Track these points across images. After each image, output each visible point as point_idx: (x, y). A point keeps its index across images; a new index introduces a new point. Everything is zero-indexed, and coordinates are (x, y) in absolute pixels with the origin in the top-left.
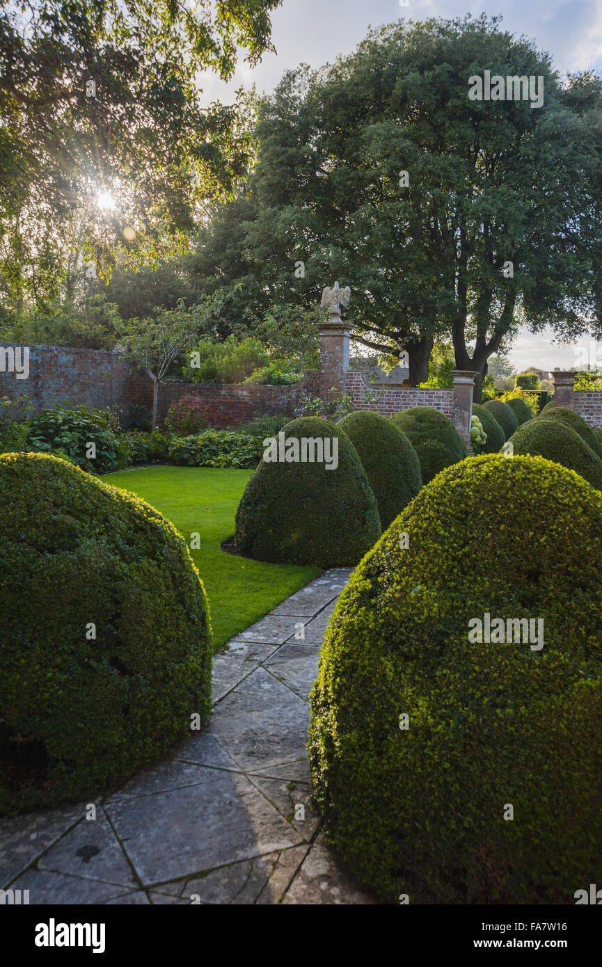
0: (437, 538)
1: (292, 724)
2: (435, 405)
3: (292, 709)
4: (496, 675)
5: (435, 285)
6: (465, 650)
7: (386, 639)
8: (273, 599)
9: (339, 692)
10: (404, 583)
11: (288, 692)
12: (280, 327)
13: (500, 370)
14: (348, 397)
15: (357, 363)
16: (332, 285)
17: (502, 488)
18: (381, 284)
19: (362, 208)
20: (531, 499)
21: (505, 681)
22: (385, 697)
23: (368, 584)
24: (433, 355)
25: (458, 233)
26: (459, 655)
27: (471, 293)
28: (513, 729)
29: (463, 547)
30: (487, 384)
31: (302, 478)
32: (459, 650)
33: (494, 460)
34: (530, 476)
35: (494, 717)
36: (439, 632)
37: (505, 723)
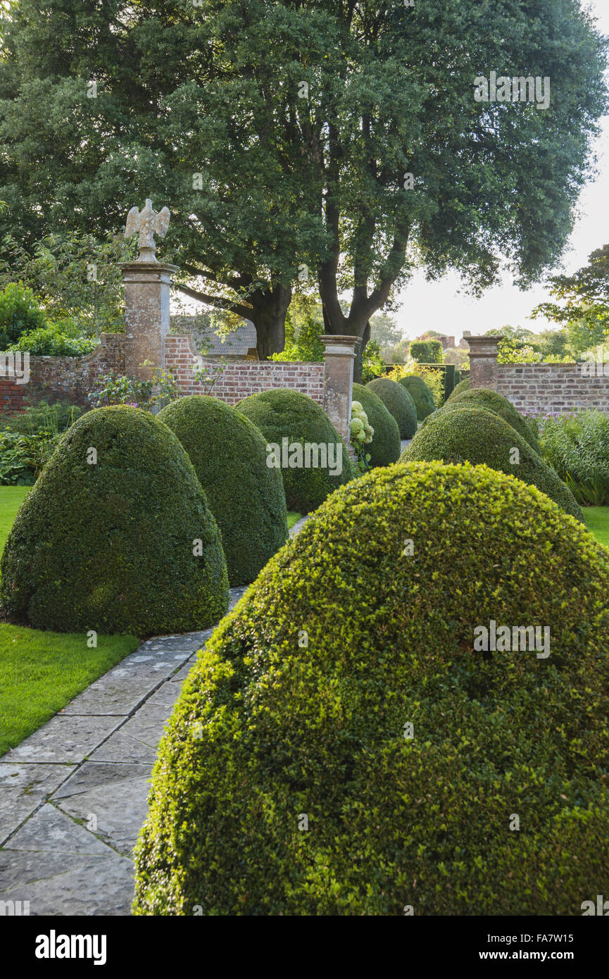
0: (335, 594)
1: (101, 897)
2: (298, 386)
3: (100, 871)
4: (435, 808)
5: (294, 208)
6: (386, 770)
7: (260, 756)
8: (65, 689)
9: (186, 847)
10: (286, 667)
11: (93, 841)
12: (61, 268)
13: (385, 334)
14: (170, 375)
15: (181, 323)
16: (141, 205)
17: (433, 515)
18: (212, 205)
19: (183, 87)
20: (475, 532)
21: (450, 817)
22: (262, 851)
23: (229, 670)
24: (291, 313)
25: (326, 130)
26: (376, 777)
27: (345, 221)
28: (465, 894)
29: (376, 607)
30: (369, 355)
31: (105, 500)
32: (376, 770)
33: (416, 471)
34: (472, 497)
35: (435, 876)
36: (345, 742)
37: (453, 885)
